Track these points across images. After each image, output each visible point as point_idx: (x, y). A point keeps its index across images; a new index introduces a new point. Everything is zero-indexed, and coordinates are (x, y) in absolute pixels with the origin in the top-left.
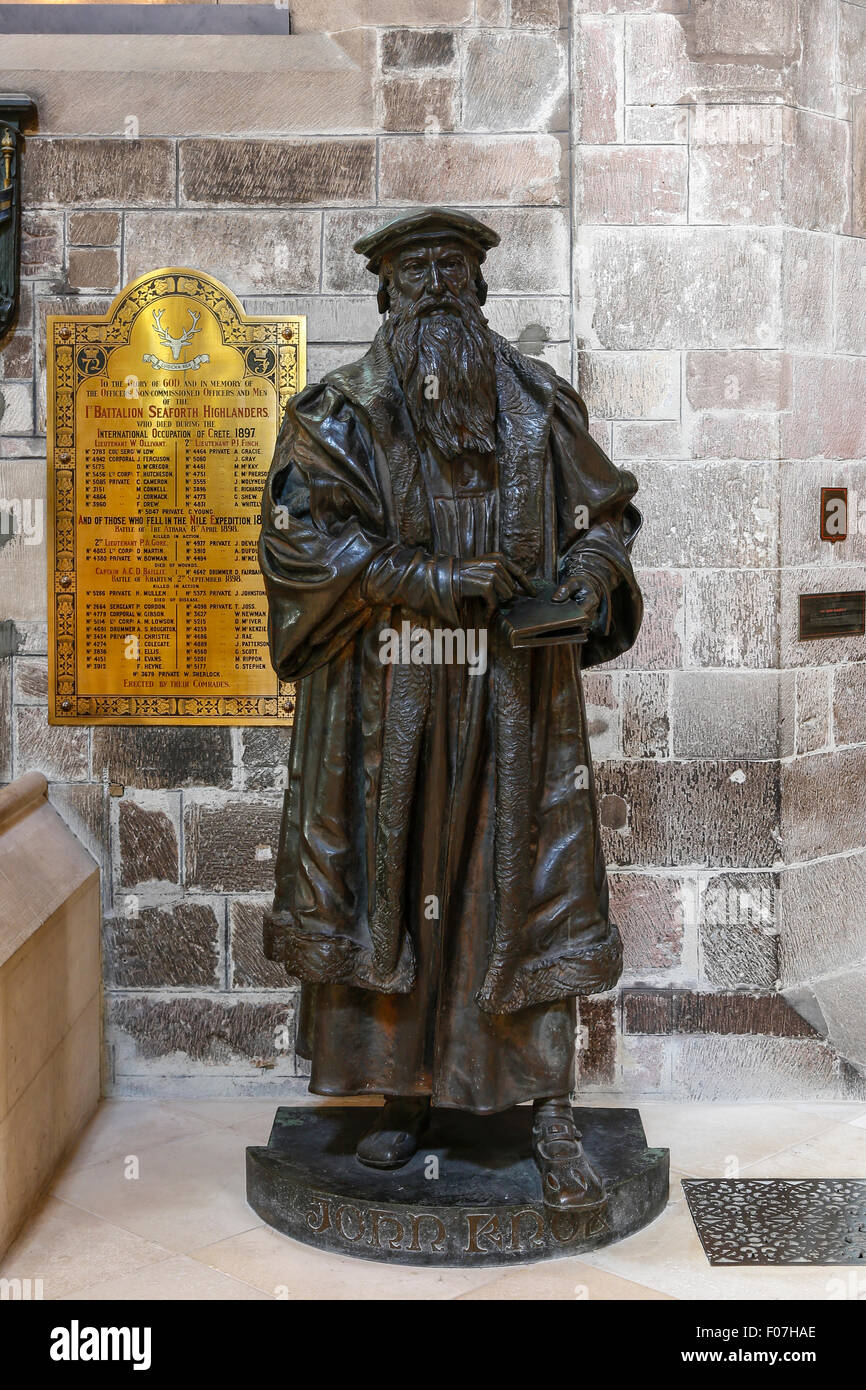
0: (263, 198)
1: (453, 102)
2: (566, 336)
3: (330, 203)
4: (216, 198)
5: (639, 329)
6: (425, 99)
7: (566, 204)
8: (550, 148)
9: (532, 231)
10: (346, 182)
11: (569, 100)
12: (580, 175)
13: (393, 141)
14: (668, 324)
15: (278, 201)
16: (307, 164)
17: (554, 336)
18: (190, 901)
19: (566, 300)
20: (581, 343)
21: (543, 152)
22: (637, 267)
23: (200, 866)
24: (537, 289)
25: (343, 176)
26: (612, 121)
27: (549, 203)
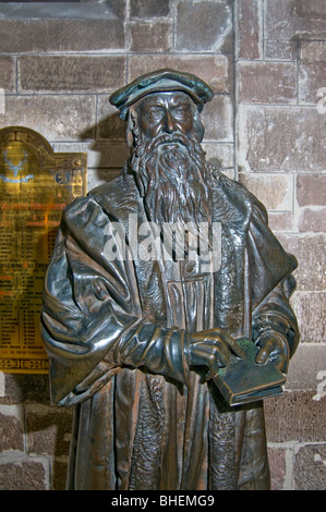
0: (64, 88)
1: (169, 37)
2: (232, 164)
3: (100, 91)
4: (38, 88)
5: (271, 161)
6: (153, 34)
7: (232, 93)
8: (222, 61)
10: (110, 79)
11: (232, 35)
12: (239, 77)
13: (136, 57)
14: (287, 159)
15: (72, 89)
16: (88, 69)
17: (225, 164)
18: (30, 460)
19: (232, 145)
20: (240, 169)
21: (218, 64)
22: (270, 127)
23: (35, 444)
25: (108, 76)
26: (256, 48)
27: (222, 91)
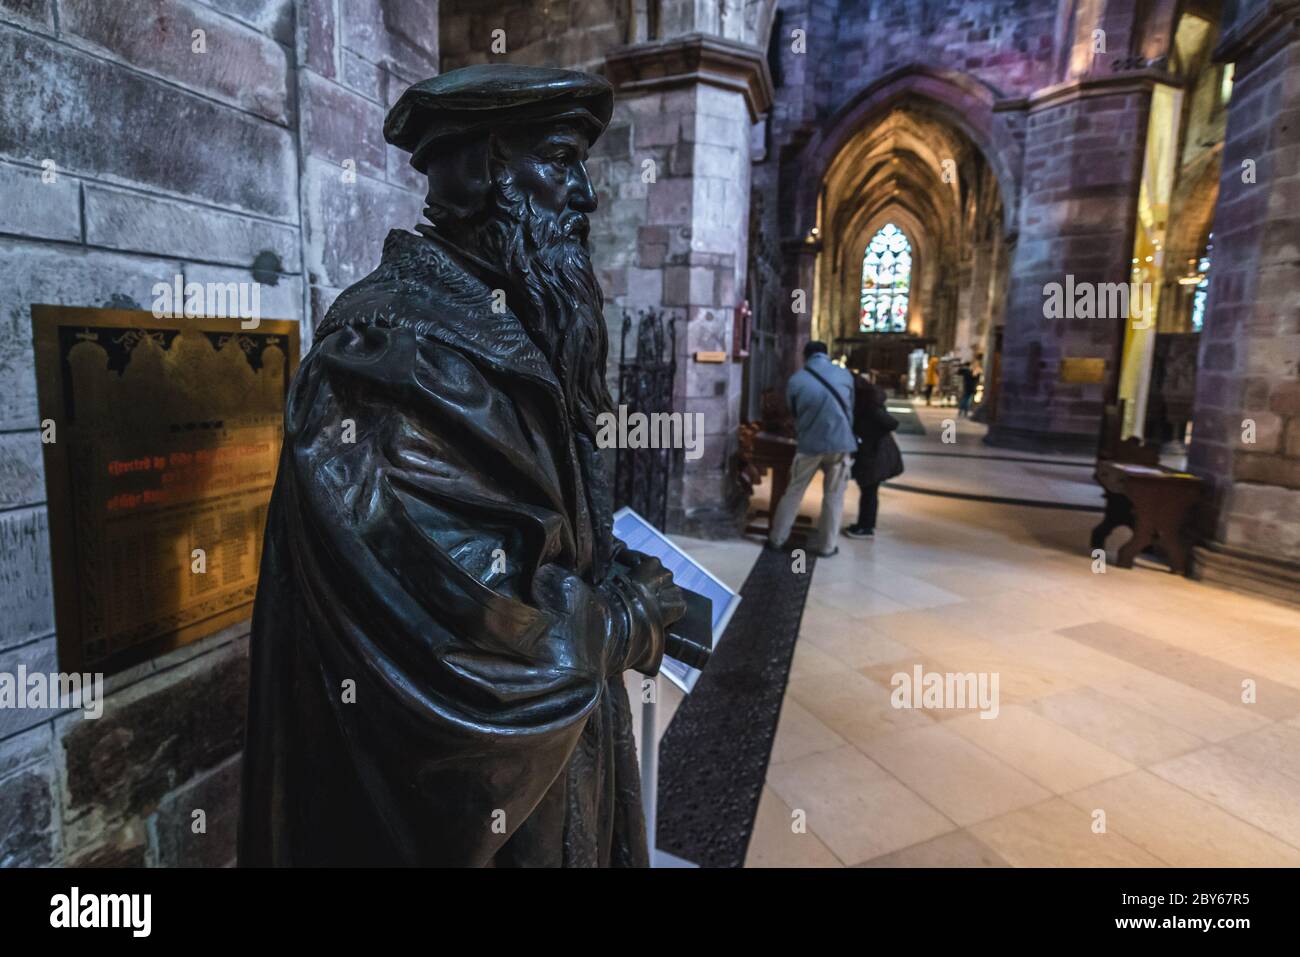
2: (298, 267)
7: (293, 126)
8: (276, 57)
9: (263, 146)
11: (291, 13)
12: (305, 101)
17: (287, 267)
19: (296, 231)
20: (313, 278)
21: (269, 59)
22: (353, 211)
24: (271, 213)
26: (332, 56)
27: (277, 120)
